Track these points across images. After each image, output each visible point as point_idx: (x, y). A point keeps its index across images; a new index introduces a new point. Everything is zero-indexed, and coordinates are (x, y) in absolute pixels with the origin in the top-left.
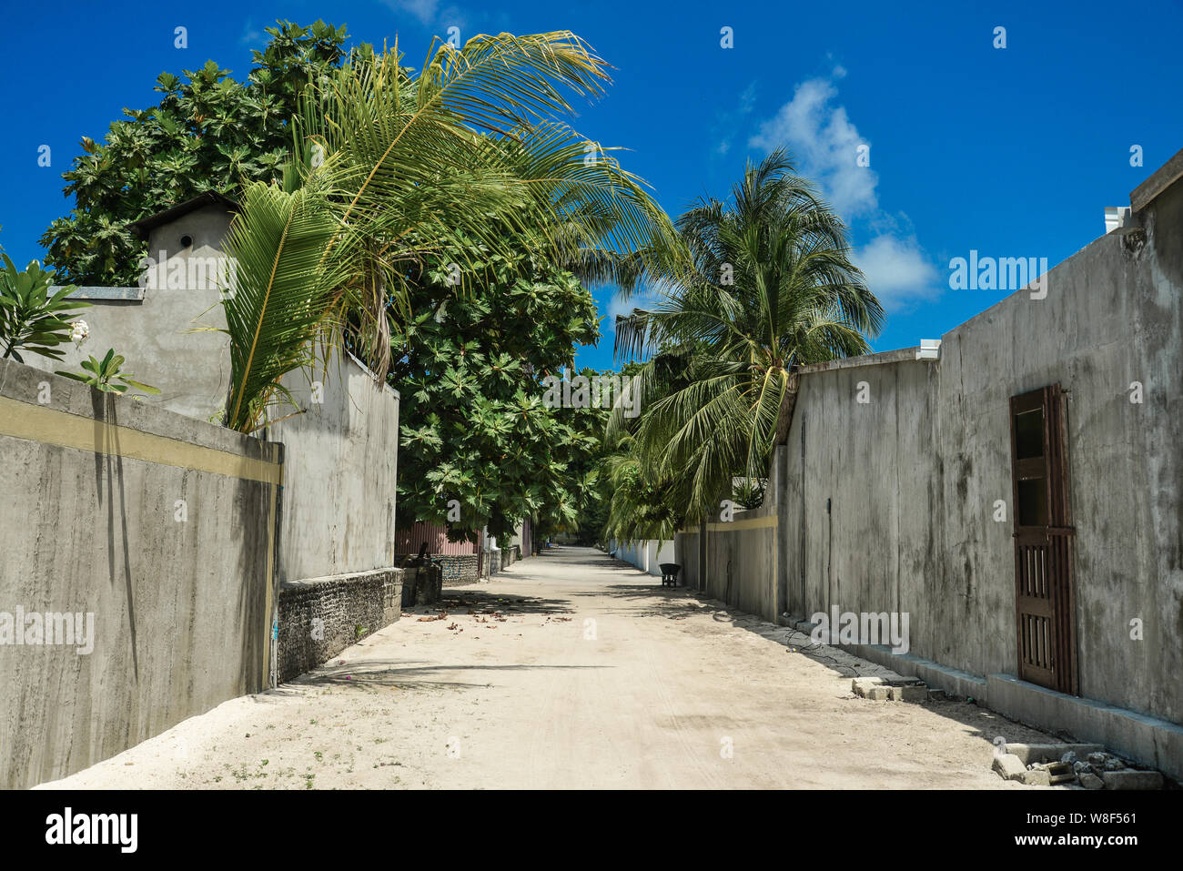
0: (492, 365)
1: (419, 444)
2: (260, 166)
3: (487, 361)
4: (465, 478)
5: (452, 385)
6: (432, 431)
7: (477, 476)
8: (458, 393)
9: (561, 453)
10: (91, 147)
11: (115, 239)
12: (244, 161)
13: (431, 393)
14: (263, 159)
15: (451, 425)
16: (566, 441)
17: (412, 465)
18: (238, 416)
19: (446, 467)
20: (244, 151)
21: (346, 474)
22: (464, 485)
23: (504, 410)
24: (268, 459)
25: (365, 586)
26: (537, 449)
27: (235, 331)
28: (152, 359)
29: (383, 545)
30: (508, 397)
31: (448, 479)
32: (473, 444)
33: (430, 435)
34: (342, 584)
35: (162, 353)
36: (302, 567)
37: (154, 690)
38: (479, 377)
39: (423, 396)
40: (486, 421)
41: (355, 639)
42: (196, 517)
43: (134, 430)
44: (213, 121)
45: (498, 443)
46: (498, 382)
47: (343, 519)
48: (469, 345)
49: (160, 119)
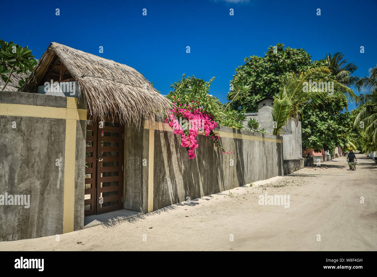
0: (322, 114)
1: (306, 132)
2: (269, 77)
3: (320, 113)
5: (313, 119)
6: (309, 129)
7: (319, 138)
8: (314, 121)
9: (340, 132)
12: (265, 76)
13: (308, 121)
14: (269, 76)
15: (313, 128)
16: (340, 129)
17: (305, 137)
18: (275, 133)
19: (312, 137)
21: (292, 140)
22: (317, 140)
23: (325, 124)
25: (297, 161)
26: (333, 132)
27: (274, 120)
29: (300, 153)
30: (326, 121)
31: (313, 139)
32: (318, 132)
33: (308, 130)
34: (292, 160)
36: (286, 157)
37: (270, 172)
38: (319, 117)
39: (306, 122)
40: (321, 127)
41: (295, 170)
42: (273, 149)
43: (266, 138)
44: (259, 69)
45: (324, 131)
46: (323, 118)
47: (292, 148)
48: (316, 110)
49: (246, 68)
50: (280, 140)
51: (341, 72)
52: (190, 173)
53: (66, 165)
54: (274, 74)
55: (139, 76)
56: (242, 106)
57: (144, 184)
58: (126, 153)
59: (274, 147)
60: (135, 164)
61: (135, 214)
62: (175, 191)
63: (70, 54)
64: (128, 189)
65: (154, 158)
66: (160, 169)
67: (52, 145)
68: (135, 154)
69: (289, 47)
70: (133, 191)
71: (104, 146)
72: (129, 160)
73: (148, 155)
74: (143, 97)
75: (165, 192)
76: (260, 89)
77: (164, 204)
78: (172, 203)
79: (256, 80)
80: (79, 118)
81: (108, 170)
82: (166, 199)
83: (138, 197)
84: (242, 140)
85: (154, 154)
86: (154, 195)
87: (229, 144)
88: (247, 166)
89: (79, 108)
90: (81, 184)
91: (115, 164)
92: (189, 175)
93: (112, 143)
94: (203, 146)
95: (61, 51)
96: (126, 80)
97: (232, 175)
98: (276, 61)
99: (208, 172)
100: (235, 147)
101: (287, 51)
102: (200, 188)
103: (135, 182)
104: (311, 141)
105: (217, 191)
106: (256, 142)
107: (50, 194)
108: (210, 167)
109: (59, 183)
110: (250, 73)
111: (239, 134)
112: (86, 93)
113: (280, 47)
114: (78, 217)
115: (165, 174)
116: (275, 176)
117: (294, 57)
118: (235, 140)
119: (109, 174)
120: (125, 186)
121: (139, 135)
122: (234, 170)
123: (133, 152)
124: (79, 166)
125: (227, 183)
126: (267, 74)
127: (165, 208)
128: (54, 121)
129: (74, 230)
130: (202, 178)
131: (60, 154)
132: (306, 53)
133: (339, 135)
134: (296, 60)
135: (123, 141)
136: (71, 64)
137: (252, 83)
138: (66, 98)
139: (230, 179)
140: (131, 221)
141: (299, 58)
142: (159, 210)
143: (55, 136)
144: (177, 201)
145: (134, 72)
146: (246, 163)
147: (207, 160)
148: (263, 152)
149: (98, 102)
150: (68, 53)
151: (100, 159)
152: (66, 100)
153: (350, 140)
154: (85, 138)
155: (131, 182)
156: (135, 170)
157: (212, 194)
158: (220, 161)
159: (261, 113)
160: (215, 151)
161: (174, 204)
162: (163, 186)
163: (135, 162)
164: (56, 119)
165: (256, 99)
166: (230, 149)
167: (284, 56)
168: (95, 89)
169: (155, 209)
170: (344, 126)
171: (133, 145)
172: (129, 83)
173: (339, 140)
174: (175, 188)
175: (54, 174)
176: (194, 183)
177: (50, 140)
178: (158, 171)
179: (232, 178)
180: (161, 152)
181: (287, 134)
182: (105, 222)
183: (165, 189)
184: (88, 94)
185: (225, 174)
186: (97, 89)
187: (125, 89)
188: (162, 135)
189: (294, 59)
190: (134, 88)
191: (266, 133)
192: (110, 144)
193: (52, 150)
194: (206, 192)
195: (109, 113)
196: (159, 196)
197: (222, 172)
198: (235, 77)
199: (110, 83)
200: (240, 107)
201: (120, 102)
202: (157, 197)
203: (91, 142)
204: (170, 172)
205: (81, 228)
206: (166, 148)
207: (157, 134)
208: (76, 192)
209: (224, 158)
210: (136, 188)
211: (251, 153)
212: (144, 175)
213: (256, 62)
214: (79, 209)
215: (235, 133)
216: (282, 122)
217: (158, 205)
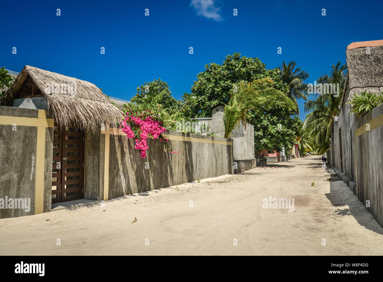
1: (258, 135)
2: (226, 84)
3: (272, 118)
4: (268, 141)
5: (264, 123)
6: (261, 132)
7: (270, 140)
8: (266, 125)
9: (288, 135)
10: (195, 83)
11: (201, 100)
12: (223, 83)
13: (260, 125)
14: (226, 82)
15: (265, 131)
16: (289, 133)
17: (257, 139)
18: (226, 136)
19: (264, 139)
20: (223, 81)
21: (244, 142)
22: (268, 142)
23: (274, 128)
24: (231, 142)
25: (248, 161)
26: (282, 135)
27: (225, 124)
28: (214, 128)
29: (252, 154)
30: (276, 125)
31: (264, 141)
32: (269, 135)
33: (261, 133)
34: (244, 160)
35: (215, 127)
36: (237, 157)
37: (219, 171)
38: (270, 121)
39: (259, 126)
40: (271, 130)
41: (247, 170)
42: (222, 150)
43: (216, 140)
44: (217, 76)
45: (274, 134)
46: (274, 122)
47: (244, 150)
48: (268, 115)
49: (206, 74)
50: (230, 142)
51: (295, 80)
52: (141, 170)
53: (37, 162)
54: (231, 81)
55: (97, 91)
56: (202, 110)
57: (100, 178)
58: (87, 153)
59: (224, 148)
60: (93, 162)
61: (92, 202)
62: (128, 184)
63: (41, 76)
64: (88, 182)
65: (109, 157)
66: (115, 166)
67: (27, 146)
68: (94, 154)
69: (245, 57)
70: (92, 184)
71: (68, 147)
72: (88, 159)
73: (104, 155)
74: (100, 108)
75: (119, 185)
76: (218, 95)
77: (118, 194)
78: (125, 193)
79: (214, 87)
80: (48, 126)
81: (71, 167)
82: (119, 192)
83: (96, 189)
84: (191, 142)
85: (109, 154)
86: (109, 187)
87: (178, 146)
88: (196, 165)
89: (48, 118)
90: (49, 177)
91: (77, 162)
92: (140, 172)
93: (75, 145)
94: (154, 148)
95: (33, 73)
96: (85, 95)
97: (181, 173)
98: (233, 69)
99: (158, 169)
100: (184, 148)
101: (243, 61)
102: (150, 182)
103: (93, 177)
104: (263, 143)
105: (167, 186)
106: (205, 144)
107: (25, 184)
108: (160, 165)
109: (31, 175)
110: (210, 79)
111: (188, 137)
112: (53, 107)
113: (237, 56)
114: (47, 202)
115: (118, 171)
116: (225, 174)
117: (249, 66)
118: (185, 143)
119: (72, 170)
120: (86, 180)
121: (97, 139)
122: (183, 169)
123: (92, 152)
124: (47, 163)
125: (177, 179)
126: (225, 81)
127: (119, 198)
128: (28, 128)
129: (44, 212)
130: (152, 174)
131: (33, 153)
132: (261, 63)
133: (288, 138)
134: (250, 69)
135: (84, 143)
136: (41, 84)
137: (211, 89)
138: (38, 110)
139: (179, 175)
140: (89, 207)
141: (253, 67)
142: (113, 199)
143: (29, 140)
144: (129, 192)
145: (93, 88)
146: (195, 162)
147: (157, 159)
148: (212, 153)
149: (63, 114)
150: (39, 74)
151: (65, 158)
152: (37, 112)
153: (306, 142)
154: (52, 142)
155: (90, 176)
156: (93, 167)
157: (162, 188)
158: (169, 160)
159: (215, 118)
160: (165, 153)
161: (127, 195)
162: (117, 180)
163: (93, 160)
164: (29, 127)
165: (214, 104)
166: (180, 150)
167: (240, 65)
168: (61, 104)
169: (110, 199)
170: (292, 129)
171: (92, 147)
172: (89, 98)
173: (288, 143)
174: (128, 182)
175: (28, 168)
176: (145, 178)
177: (25, 143)
178: (113, 168)
179: (181, 175)
180: (116, 153)
181: (238, 137)
182: (69, 207)
183: (119, 182)
184: (55, 108)
185: (174, 171)
186: (62, 104)
187: (85, 102)
188: (116, 139)
189: (249, 68)
190: (92, 102)
191: (215, 136)
192: (73, 146)
193: (26, 150)
194: (156, 187)
195: (72, 122)
196: (113, 188)
197: (171, 170)
198: (195, 82)
199: (73, 98)
200: (200, 111)
201: (80, 113)
202: (112, 189)
203: (57, 144)
204: (123, 169)
205: (49, 211)
206: (120, 149)
207: (112, 138)
208: (45, 183)
209: (173, 158)
210: (94, 181)
211: (201, 154)
212: (101, 171)
213: (215, 69)
214: (47, 196)
215: (185, 136)
216: (232, 126)
217: (113, 195)
